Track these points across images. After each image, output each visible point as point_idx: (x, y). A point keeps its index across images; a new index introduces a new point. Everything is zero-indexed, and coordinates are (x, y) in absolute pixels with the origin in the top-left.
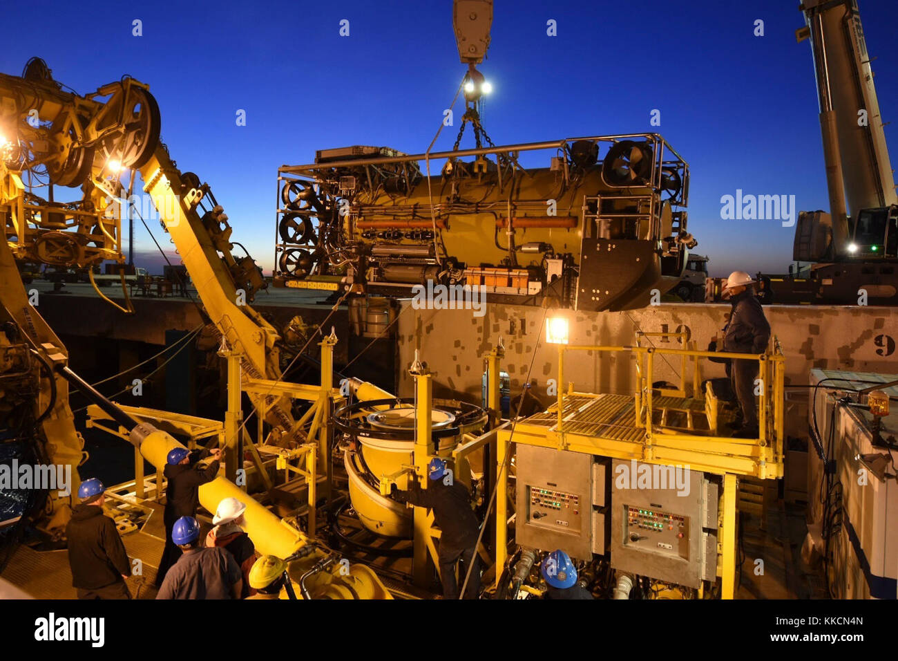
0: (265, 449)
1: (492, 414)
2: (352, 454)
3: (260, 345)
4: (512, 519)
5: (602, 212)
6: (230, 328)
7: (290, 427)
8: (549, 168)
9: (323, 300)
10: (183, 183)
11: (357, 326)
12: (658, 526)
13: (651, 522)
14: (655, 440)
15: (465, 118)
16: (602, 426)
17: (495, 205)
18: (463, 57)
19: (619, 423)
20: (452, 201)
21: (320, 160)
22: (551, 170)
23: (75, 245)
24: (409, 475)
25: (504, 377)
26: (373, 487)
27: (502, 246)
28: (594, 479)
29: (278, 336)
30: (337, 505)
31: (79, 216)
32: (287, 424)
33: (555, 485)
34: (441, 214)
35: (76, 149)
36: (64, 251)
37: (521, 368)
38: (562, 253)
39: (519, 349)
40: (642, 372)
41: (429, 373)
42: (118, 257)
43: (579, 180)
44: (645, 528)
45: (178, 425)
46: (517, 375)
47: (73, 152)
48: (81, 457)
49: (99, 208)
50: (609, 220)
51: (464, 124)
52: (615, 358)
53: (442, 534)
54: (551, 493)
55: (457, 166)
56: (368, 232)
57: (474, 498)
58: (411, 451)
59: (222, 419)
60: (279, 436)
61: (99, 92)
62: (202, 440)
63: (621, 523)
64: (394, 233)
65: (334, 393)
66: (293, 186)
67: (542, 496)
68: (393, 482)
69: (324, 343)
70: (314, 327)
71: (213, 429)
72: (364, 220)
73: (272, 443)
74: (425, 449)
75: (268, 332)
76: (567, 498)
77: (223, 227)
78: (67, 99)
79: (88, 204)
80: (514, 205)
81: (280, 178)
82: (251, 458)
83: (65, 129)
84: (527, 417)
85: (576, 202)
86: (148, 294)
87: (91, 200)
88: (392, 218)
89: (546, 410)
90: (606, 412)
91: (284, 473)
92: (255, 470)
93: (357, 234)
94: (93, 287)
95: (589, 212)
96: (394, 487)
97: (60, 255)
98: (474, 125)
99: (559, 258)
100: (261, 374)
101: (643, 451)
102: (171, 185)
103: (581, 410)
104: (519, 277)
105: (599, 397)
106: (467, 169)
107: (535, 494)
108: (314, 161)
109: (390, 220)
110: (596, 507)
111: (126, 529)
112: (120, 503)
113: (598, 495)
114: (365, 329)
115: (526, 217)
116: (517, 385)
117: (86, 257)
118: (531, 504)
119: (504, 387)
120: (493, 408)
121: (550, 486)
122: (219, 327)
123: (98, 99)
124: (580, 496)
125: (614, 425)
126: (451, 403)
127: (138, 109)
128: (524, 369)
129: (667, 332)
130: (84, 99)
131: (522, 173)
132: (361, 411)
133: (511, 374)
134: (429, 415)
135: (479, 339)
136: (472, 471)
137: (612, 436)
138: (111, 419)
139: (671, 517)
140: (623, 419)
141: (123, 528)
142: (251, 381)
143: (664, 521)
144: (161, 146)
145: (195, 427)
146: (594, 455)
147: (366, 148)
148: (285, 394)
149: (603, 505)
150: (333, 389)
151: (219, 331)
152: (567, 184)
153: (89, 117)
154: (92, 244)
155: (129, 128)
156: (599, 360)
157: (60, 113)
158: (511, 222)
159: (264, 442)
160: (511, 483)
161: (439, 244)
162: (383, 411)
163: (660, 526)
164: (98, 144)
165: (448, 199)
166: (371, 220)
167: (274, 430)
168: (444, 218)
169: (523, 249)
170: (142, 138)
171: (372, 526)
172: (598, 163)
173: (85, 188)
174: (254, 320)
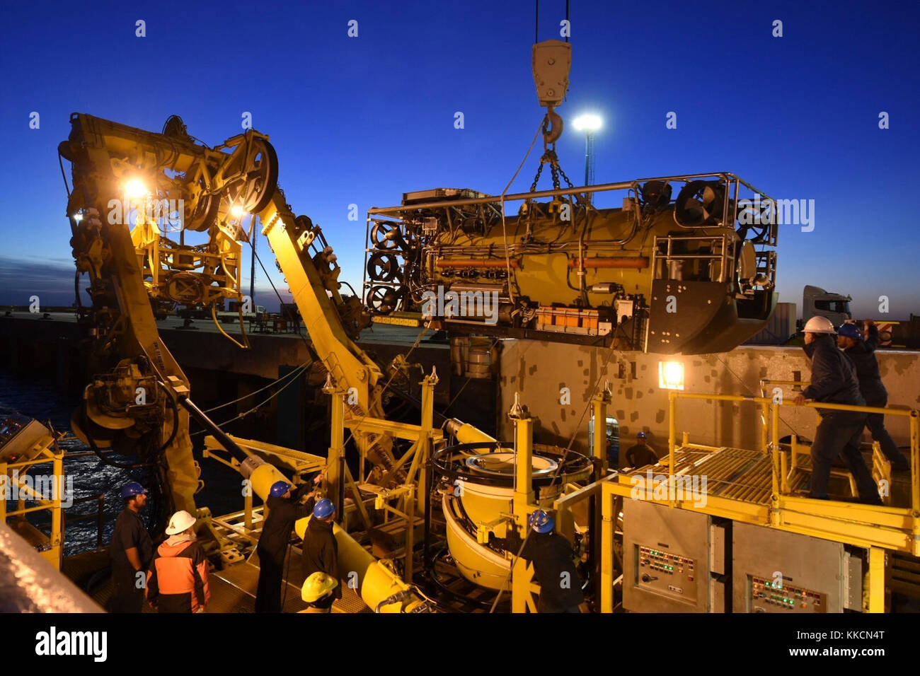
0: (366, 487)
1: (598, 464)
2: (450, 497)
3: (365, 382)
4: (619, 580)
5: (673, 253)
6: (336, 365)
7: (390, 466)
8: (621, 209)
9: (428, 338)
10: (296, 225)
11: (459, 366)
12: (788, 602)
13: (780, 596)
14: (783, 503)
15: (543, 159)
16: (721, 483)
17: (566, 246)
18: (542, 101)
19: (741, 481)
20: (525, 242)
21: (407, 203)
22: (623, 210)
23: (201, 285)
24: (507, 525)
25: (612, 424)
26: (471, 534)
27: (573, 285)
28: (712, 542)
29: (380, 374)
30: (435, 550)
31: (206, 257)
32: (388, 463)
33: (667, 546)
34: (516, 253)
35: (204, 196)
36: (191, 290)
37: (632, 415)
38: (633, 293)
39: (629, 393)
40: (768, 425)
41: (530, 417)
42: (237, 296)
43: (652, 220)
44: (772, 603)
45: (284, 459)
46: (627, 422)
47: (202, 199)
48: (197, 486)
49: (222, 251)
50: (681, 261)
51: (542, 166)
52: (738, 408)
53: (542, 590)
54: (662, 555)
55: (532, 207)
56: (446, 271)
57: (578, 554)
58: (510, 499)
59: (326, 455)
60: (379, 474)
61: (226, 144)
62: (306, 474)
63: (745, 595)
64: (471, 272)
65: (434, 434)
66: (381, 227)
67: (652, 557)
68: (490, 530)
69: (425, 383)
70: (416, 366)
71: (315, 464)
72: (444, 259)
73: (373, 482)
74: (525, 497)
75: (371, 371)
76: (680, 561)
77: (332, 267)
78: (199, 152)
79: (213, 247)
80: (585, 245)
81: (369, 220)
82: (351, 496)
83: (196, 179)
84: (636, 469)
85: (648, 242)
86: (265, 331)
87: (216, 242)
88: (469, 257)
89: (658, 462)
90: (726, 468)
91: (384, 513)
92: (355, 508)
93: (437, 272)
94: (214, 323)
95: (660, 253)
96: (491, 535)
97: (187, 294)
98: (552, 166)
99: (630, 299)
100: (364, 411)
101: (769, 515)
102: (286, 228)
103: (697, 463)
104: (589, 317)
105: (718, 450)
106: (541, 209)
107: (644, 555)
108: (400, 202)
109: (468, 260)
110: (714, 575)
111: (234, 559)
112: (231, 532)
113: (716, 561)
114: (466, 369)
115: (597, 257)
116: (626, 433)
117: (210, 296)
118: (640, 565)
119: (613, 434)
120: (599, 457)
121: (660, 547)
122: (326, 364)
123: (225, 150)
124: (696, 561)
125: (734, 483)
126: (554, 450)
127: (259, 158)
128: (634, 416)
129: (799, 380)
130: (213, 151)
131: (595, 213)
132: (461, 453)
133: (620, 421)
134: (529, 461)
135: (585, 382)
136: (575, 524)
137: (732, 495)
138: (225, 450)
139: (804, 593)
140: (745, 477)
141: (231, 557)
142: (355, 418)
143: (796, 597)
144: (279, 191)
145: (301, 462)
146: (712, 516)
147: (448, 190)
148: (386, 432)
149: (723, 573)
150: (433, 429)
151: (325, 368)
152: (639, 225)
153: (216, 168)
154: (215, 284)
155: (251, 176)
156: (719, 409)
157: (192, 165)
158: (583, 262)
159: (365, 480)
160: (618, 539)
161: (512, 283)
162: (482, 455)
163: (791, 602)
164: (223, 192)
165: (523, 239)
166: (449, 260)
167: (375, 468)
168: (518, 258)
169: (594, 289)
170: (262, 185)
171: (469, 575)
172: (671, 203)
173: (212, 232)
174: (359, 358)
